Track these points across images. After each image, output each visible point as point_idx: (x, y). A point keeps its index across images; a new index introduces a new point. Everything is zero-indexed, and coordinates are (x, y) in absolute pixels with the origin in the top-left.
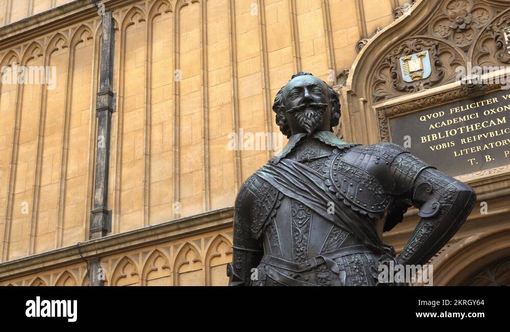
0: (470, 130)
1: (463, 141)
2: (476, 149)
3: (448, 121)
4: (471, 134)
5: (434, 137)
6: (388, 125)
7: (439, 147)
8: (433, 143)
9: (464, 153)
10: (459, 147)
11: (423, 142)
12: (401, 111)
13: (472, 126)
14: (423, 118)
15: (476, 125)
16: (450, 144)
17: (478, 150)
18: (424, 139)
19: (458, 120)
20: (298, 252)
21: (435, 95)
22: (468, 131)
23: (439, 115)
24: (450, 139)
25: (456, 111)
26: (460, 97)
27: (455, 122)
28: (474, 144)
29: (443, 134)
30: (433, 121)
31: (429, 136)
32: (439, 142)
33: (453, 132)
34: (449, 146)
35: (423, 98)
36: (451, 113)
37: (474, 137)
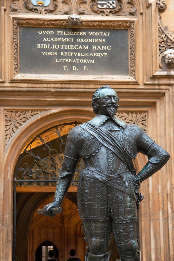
0: (67, 48)
1: (62, 54)
2: (69, 61)
3: (55, 38)
4: (67, 51)
5: (45, 46)
6: (18, 30)
7: (47, 53)
8: (44, 50)
9: (62, 61)
10: (59, 57)
11: (38, 48)
12: (28, 24)
13: (69, 46)
14: (40, 32)
15: (71, 46)
16: (54, 54)
17: (70, 62)
18: (39, 46)
19: (61, 40)
20: (110, 171)
21: (51, 20)
22: (66, 48)
23: (50, 33)
24: (55, 50)
25: (61, 34)
26: (66, 26)
27: (59, 41)
28: (68, 57)
29: (51, 46)
30: (46, 36)
31: (42, 45)
32: (47, 50)
33: (57, 47)
34: (53, 55)
35: (44, 20)
36: (58, 34)
37: (69, 53)
